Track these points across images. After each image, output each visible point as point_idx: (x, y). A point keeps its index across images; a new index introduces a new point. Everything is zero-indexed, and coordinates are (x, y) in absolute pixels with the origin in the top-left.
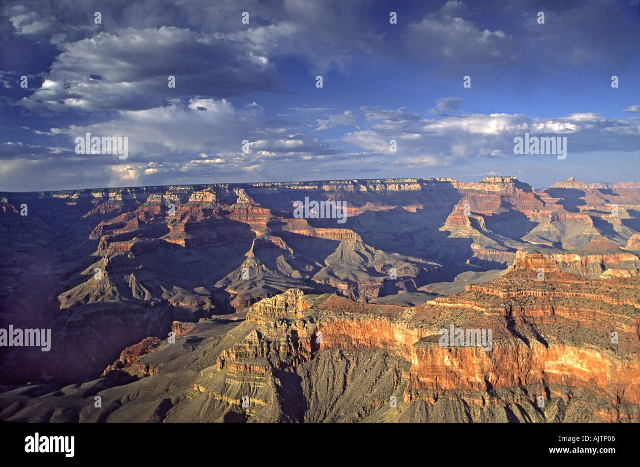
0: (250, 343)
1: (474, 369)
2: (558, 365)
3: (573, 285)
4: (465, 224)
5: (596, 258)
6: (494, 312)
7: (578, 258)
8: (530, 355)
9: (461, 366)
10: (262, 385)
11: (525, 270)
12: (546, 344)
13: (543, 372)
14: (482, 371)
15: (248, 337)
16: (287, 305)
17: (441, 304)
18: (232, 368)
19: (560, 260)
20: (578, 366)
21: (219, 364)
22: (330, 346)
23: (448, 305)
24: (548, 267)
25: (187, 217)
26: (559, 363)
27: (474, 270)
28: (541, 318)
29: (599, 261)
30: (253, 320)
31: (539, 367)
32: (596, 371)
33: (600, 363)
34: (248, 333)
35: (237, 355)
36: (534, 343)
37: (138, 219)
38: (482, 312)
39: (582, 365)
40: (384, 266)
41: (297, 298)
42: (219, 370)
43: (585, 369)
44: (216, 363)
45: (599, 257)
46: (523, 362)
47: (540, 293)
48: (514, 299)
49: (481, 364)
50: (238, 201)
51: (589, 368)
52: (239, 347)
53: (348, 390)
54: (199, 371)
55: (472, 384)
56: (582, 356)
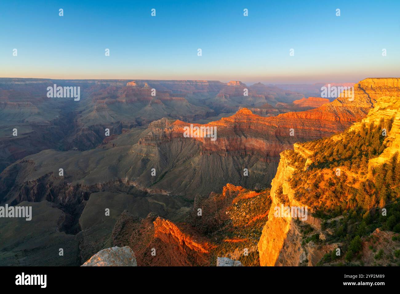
0: (150, 136)
1: (223, 145)
2: (250, 144)
3: (257, 119)
4: (223, 97)
5: (265, 110)
6: (230, 127)
7: (259, 110)
8: (241, 140)
9: (219, 144)
10: (154, 150)
11: (241, 113)
12: (246, 138)
13: (245, 146)
14: (225, 146)
15: (149, 134)
16: (162, 123)
17: (213, 124)
18: (144, 144)
19: (253, 110)
20: (256, 144)
21: (139, 142)
22: (177, 137)
23: (216, 124)
24: (249, 113)
25: (126, 92)
26: (250, 143)
27: (225, 112)
28: (245, 129)
29: (265, 111)
30: (151, 128)
31: (243, 145)
32: (261, 146)
33: (262, 144)
34: (149, 133)
35: (145, 140)
36: (243, 137)
37: (107, 92)
38: (227, 127)
39: (257, 144)
40: (195, 111)
41: (165, 121)
42: (139, 145)
43: (258, 146)
44: (138, 143)
45: (266, 110)
46: (238, 143)
47: (246, 121)
48: (237, 123)
49: (225, 143)
50: (145, 86)
51: (259, 145)
52: (146, 137)
53: (182, 151)
54: (132, 145)
55: (222, 150)
56: (257, 142)
